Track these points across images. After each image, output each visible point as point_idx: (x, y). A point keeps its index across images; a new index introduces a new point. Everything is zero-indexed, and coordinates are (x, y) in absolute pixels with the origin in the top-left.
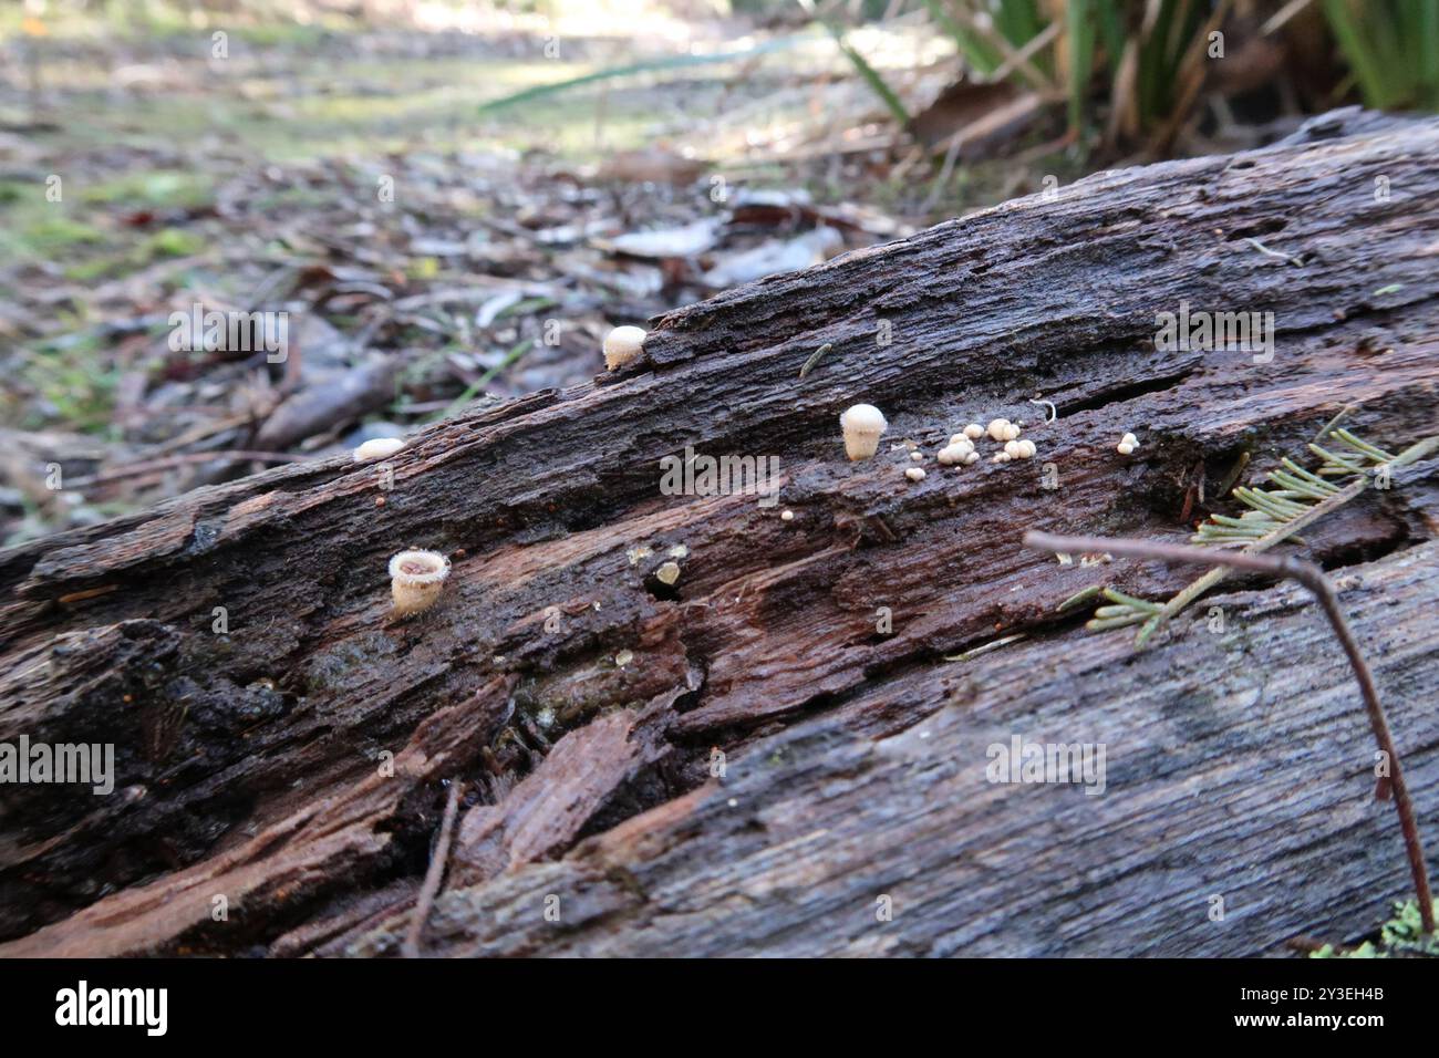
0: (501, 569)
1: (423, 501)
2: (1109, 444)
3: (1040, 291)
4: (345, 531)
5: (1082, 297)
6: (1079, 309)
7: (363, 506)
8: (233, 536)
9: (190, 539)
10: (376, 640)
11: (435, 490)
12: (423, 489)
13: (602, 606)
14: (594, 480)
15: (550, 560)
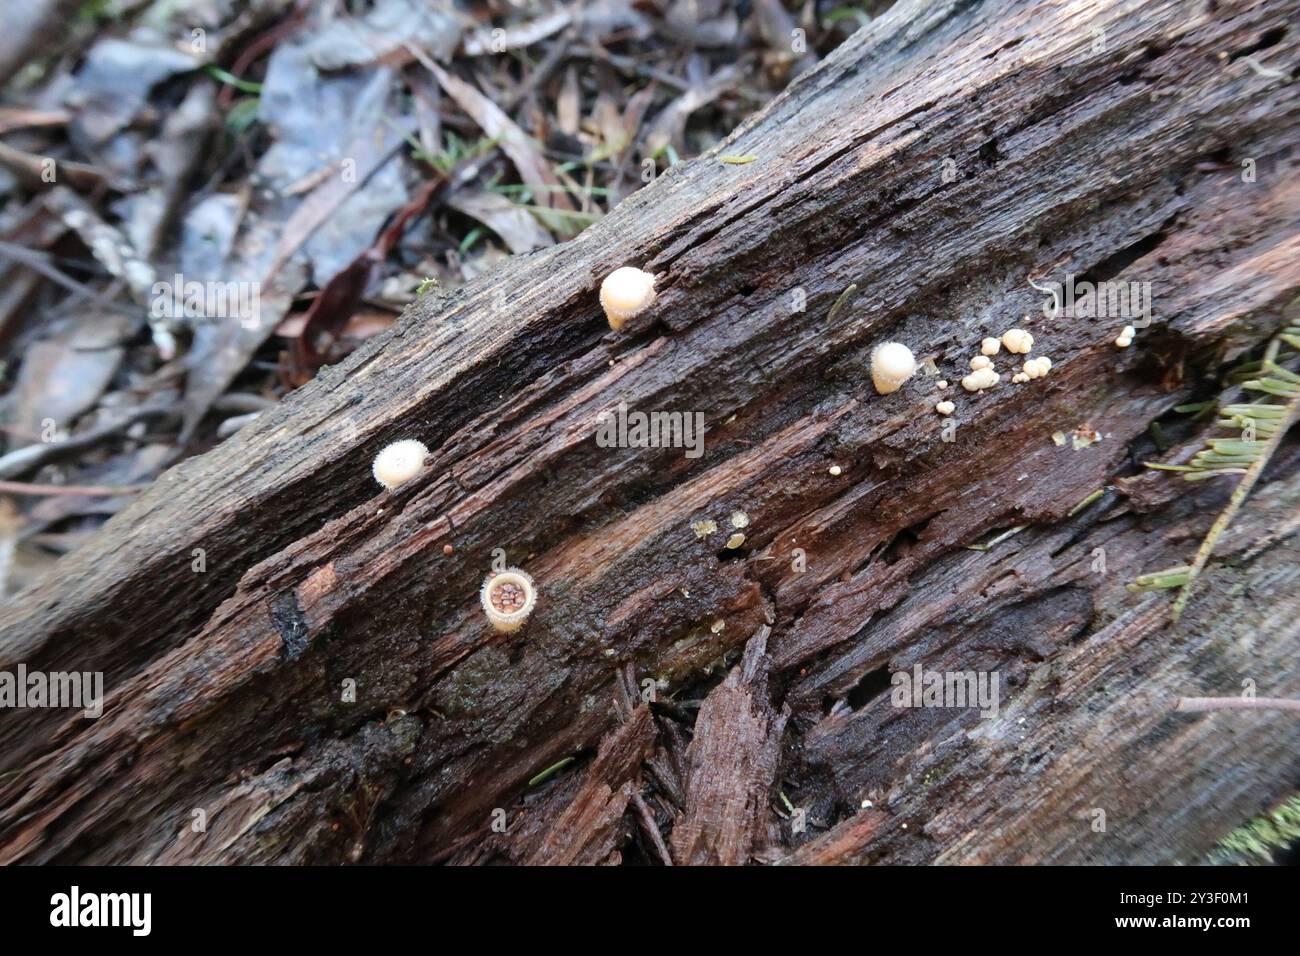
0: (573, 563)
1: (488, 536)
2: (1111, 339)
3: (1052, 172)
4: (423, 581)
5: (1089, 171)
6: (1088, 185)
7: (432, 558)
8: (324, 630)
9: (283, 650)
10: (489, 659)
11: (497, 522)
12: (485, 525)
13: (691, 594)
14: (646, 469)
15: (619, 545)
